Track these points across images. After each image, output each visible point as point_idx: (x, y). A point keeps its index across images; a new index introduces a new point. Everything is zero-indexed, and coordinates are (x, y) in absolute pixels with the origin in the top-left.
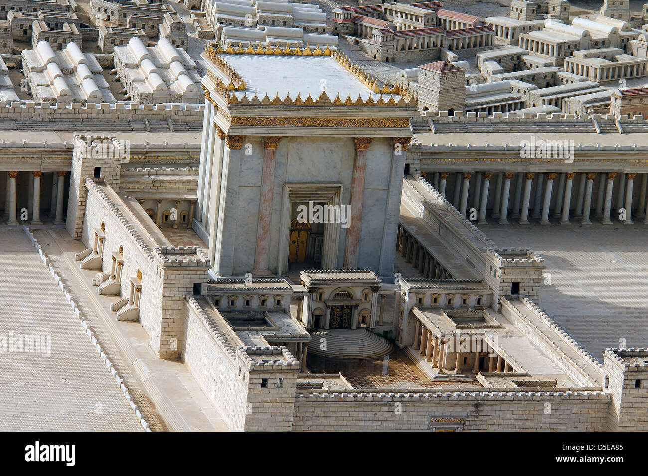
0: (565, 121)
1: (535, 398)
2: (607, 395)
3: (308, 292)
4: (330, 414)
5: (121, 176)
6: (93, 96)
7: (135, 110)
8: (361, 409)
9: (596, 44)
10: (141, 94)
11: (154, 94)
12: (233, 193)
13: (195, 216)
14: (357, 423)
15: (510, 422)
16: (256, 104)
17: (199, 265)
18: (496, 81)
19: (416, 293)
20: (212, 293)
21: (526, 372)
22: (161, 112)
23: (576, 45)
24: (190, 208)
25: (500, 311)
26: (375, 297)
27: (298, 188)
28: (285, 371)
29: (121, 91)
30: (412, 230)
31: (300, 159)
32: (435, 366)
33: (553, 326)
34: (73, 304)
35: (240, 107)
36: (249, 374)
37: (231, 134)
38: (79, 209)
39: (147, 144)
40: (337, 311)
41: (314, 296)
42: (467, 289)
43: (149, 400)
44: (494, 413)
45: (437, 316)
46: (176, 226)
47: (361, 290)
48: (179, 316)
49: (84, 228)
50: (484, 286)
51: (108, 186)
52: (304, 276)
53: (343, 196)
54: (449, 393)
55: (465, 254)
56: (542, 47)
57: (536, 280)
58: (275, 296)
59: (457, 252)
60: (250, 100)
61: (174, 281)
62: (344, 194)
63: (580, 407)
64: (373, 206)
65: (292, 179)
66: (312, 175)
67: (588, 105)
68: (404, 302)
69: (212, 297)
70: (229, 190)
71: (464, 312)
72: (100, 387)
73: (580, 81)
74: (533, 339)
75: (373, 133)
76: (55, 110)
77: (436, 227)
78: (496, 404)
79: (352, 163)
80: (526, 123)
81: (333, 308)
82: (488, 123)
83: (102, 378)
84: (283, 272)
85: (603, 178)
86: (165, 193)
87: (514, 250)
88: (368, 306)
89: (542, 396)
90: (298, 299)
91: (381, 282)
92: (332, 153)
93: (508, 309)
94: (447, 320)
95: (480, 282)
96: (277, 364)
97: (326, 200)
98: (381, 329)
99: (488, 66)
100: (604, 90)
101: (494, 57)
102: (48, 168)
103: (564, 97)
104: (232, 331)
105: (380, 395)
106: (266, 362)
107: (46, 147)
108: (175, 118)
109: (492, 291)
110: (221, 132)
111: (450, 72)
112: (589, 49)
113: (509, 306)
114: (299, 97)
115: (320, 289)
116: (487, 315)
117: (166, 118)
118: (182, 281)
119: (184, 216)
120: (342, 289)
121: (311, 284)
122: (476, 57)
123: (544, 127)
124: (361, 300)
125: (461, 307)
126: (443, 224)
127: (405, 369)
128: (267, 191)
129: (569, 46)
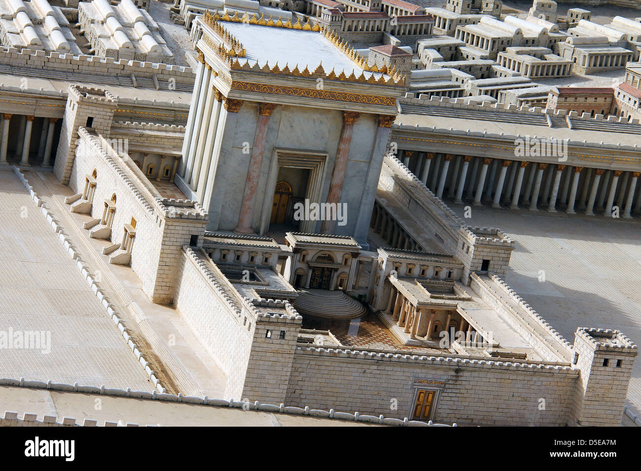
0: (520, 112)
1: (511, 368)
2: (576, 370)
3: (293, 252)
4: (323, 368)
5: (112, 127)
6: (62, 48)
7: (124, 65)
8: (353, 365)
9: (527, 42)
10: (107, 50)
11: (120, 51)
12: (226, 153)
13: (178, 171)
14: (348, 378)
15: (485, 388)
16: (256, 71)
17: (198, 218)
18: (435, 68)
19: (393, 262)
20: (206, 245)
21: (498, 344)
22: (148, 70)
23: (509, 41)
24: (173, 164)
25: (469, 285)
26: (354, 262)
27: (287, 154)
28: (289, 324)
29: (86, 45)
30: (383, 202)
31: (292, 127)
32: (407, 332)
33: (521, 303)
34: (67, 245)
35: (241, 73)
36: (255, 324)
37: (230, 98)
38: (69, 155)
39: (137, 99)
40: (318, 273)
41: (298, 256)
42: (441, 262)
43: (145, 340)
44: (472, 379)
45: (413, 286)
46: (159, 180)
47: (342, 255)
48: (175, 264)
49: (73, 173)
50: (456, 261)
51: (100, 135)
52: (289, 237)
53: (328, 165)
54: (434, 357)
55: (435, 229)
56: (476, 40)
57: (505, 259)
58: (263, 254)
59: (427, 227)
60: (251, 67)
61: (172, 232)
62: (328, 163)
63: (550, 379)
64: (354, 177)
65: (281, 145)
66: (301, 143)
67: (522, 99)
68: (381, 269)
69: (207, 249)
70: (222, 150)
71: (436, 283)
72: (98, 324)
73: (513, 76)
74: (501, 314)
75: (361, 108)
76: (49, 59)
77: (406, 201)
78: (475, 371)
79: (339, 134)
80: (485, 111)
81: (314, 269)
82: (451, 108)
83: (100, 316)
84: (264, 231)
85: (552, 169)
86: (151, 147)
87: (485, 230)
88: (347, 270)
89: (517, 367)
90: (282, 258)
91: (361, 249)
92: (321, 123)
93: (477, 284)
94: (422, 289)
95: (452, 257)
96: (282, 317)
97: (311, 167)
98: (357, 293)
99: (428, 53)
100: (535, 87)
101: (434, 46)
102: (40, 113)
103: (500, 90)
104: (229, 283)
105: (371, 354)
106: (272, 314)
107: (42, 93)
108: (161, 76)
109: (463, 266)
110: (220, 94)
111: (399, 56)
112: (519, 46)
113: (479, 281)
114: (297, 68)
115: (304, 250)
116: (457, 287)
117: (152, 76)
118: (181, 232)
119: (167, 170)
120: (323, 252)
121: (296, 245)
122: (417, 44)
123: (501, 116)
124: (341, 264)
125: (433, 278)
126: (414, 199)
127: (380, 331)
128: (257, 154)
129: (502, 41)
